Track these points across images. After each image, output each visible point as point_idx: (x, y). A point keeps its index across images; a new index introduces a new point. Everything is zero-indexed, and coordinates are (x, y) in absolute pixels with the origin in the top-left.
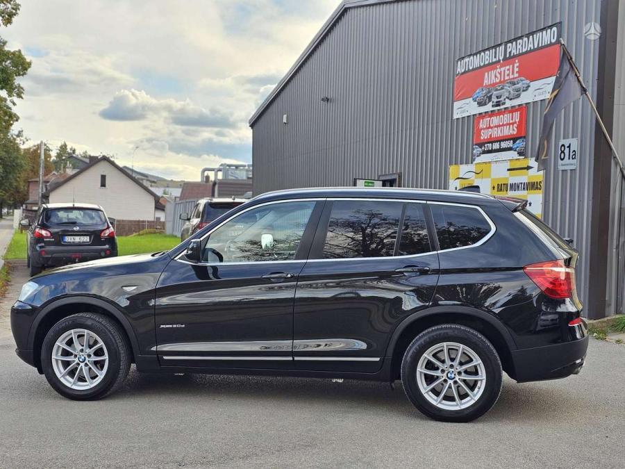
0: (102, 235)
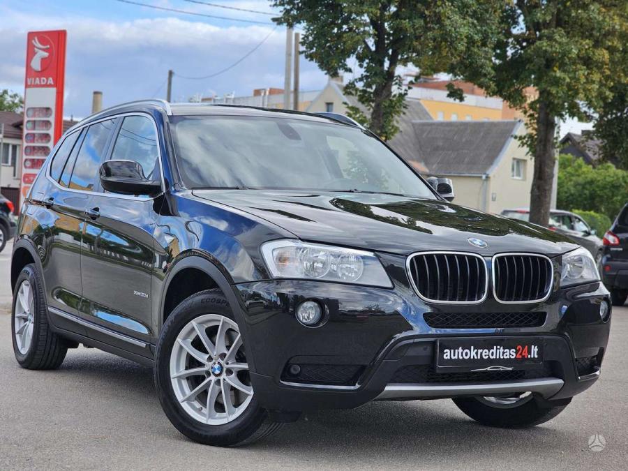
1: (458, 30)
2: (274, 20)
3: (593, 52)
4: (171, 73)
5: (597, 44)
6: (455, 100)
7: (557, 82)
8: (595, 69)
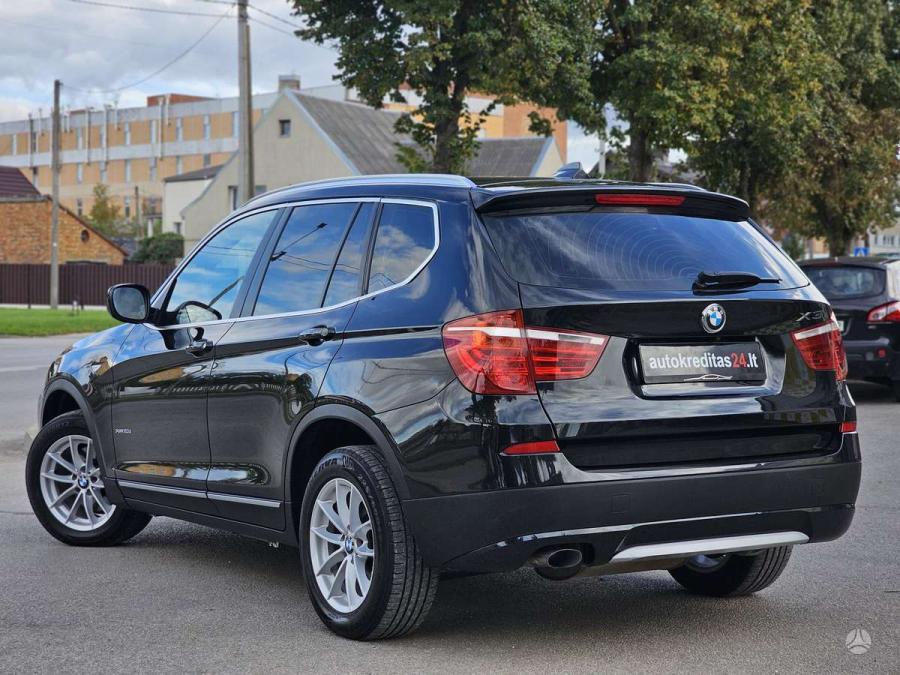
0: (871, 318)
1: (548, 43)
2: (298, 33)
3: (707, 62)
4: (58, 84)
5: (713, 50)
6: (539, 134)
7: (663, 103)
8: (709, 84)
